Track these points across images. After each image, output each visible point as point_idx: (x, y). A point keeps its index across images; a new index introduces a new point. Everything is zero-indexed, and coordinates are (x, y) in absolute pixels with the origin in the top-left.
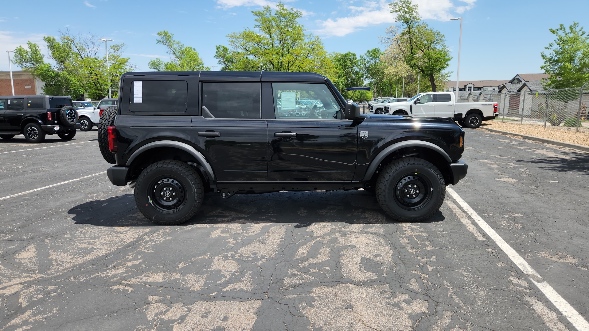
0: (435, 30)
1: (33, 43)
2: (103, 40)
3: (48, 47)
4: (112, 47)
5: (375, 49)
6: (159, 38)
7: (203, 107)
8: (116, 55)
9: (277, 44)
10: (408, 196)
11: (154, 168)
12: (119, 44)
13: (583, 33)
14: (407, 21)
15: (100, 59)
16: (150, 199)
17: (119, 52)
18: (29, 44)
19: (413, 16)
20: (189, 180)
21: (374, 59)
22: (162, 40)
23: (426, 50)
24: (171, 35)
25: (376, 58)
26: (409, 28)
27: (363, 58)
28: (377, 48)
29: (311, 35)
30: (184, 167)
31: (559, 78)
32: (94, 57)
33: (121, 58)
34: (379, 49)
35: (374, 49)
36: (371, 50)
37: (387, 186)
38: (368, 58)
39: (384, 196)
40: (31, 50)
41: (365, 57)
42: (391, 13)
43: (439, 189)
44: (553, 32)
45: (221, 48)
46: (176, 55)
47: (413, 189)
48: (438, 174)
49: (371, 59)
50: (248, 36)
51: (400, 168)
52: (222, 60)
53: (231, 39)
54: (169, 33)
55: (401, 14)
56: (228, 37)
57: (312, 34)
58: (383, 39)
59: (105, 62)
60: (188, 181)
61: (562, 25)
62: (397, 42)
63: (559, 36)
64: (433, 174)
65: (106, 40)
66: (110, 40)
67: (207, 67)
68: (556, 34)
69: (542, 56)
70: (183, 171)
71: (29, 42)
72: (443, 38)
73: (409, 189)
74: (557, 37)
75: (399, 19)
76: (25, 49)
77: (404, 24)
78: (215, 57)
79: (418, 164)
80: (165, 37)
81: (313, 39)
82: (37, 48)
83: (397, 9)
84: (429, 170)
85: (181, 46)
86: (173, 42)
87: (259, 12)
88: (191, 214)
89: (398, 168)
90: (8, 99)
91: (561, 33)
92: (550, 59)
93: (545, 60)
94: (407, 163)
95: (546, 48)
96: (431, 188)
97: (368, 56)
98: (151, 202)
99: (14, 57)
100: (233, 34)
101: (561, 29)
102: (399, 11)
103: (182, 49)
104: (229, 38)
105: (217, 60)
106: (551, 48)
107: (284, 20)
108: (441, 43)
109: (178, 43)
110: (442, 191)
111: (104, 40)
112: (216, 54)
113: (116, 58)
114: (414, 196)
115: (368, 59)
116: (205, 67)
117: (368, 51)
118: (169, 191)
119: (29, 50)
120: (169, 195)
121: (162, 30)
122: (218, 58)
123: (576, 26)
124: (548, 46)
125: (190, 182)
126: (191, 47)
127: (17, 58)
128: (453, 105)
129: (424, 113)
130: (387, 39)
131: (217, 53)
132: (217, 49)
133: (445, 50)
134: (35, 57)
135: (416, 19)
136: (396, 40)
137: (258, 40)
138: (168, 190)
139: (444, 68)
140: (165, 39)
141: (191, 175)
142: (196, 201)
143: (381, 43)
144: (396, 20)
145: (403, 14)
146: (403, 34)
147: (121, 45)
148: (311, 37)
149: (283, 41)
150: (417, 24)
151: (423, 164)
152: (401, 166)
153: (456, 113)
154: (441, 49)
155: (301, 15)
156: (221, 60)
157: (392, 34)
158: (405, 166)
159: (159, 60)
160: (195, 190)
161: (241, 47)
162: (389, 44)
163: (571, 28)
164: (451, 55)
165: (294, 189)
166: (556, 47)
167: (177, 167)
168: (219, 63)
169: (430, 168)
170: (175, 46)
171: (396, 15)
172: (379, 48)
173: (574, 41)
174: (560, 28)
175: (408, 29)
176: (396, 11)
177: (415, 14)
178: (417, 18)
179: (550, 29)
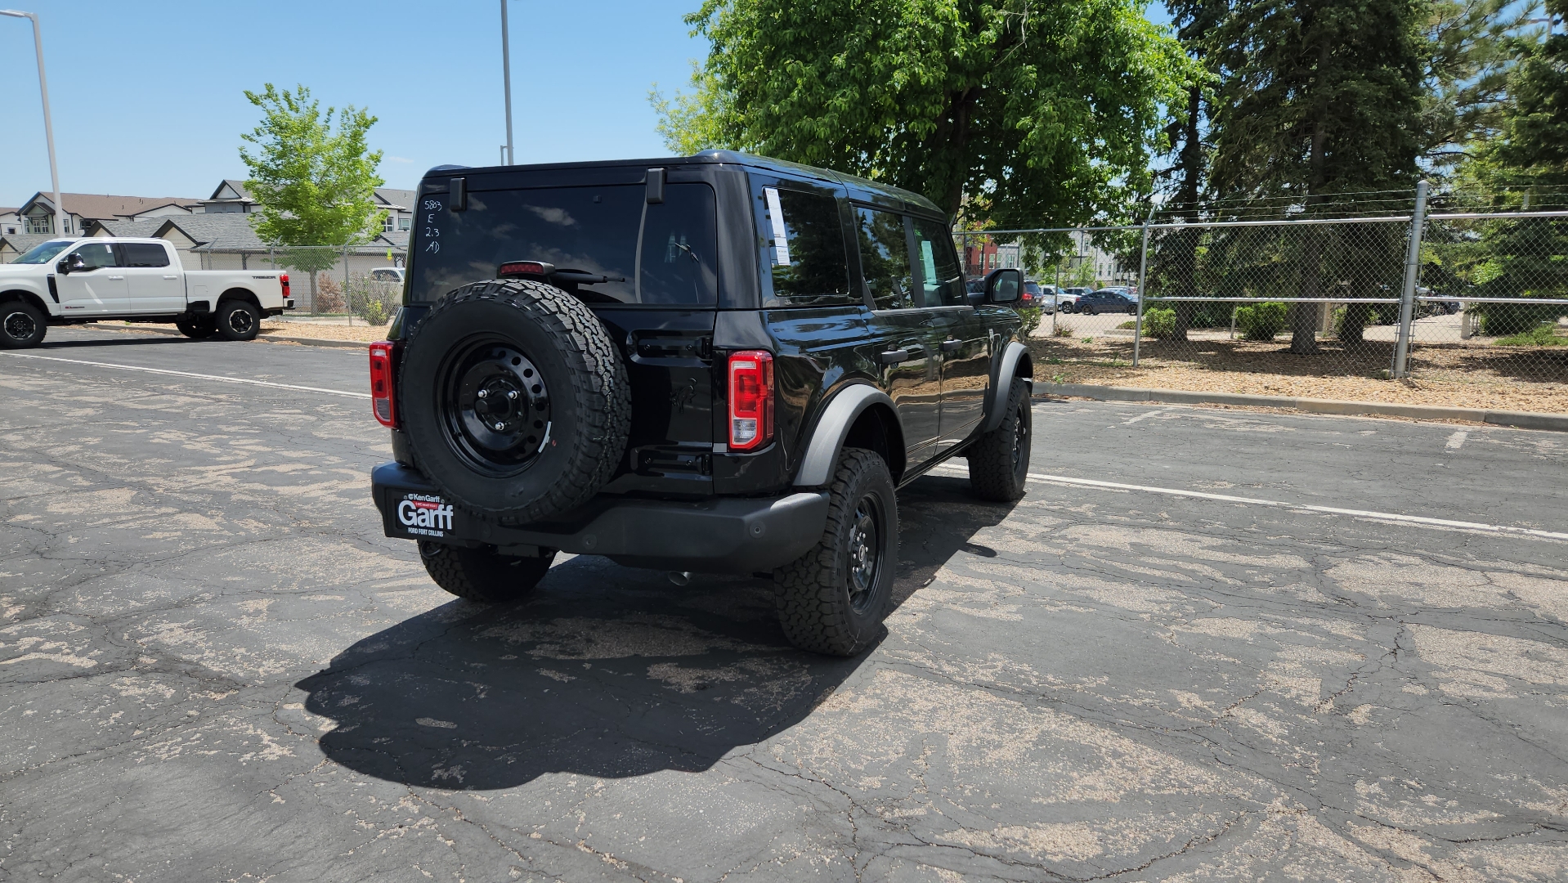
13: (317, 115)
31: (287, 215)
44: (255, 101)
61: (269, 87)
63: (268, 112)
68: (259, 106)
69: (244, 157)
74: (266, 114)
91: (270, 104)
92: (263, 168)
93: (251, 167)
95: (243, 136)
101: (268, 96)
106: (256, 137)
123: (305, 94)
124: (250, 132)
128: (180, 276)
129: (99, 301)
153: (191, 300)
166: (269, 139)
173: (305, 129)
174: (266, 92)
179: (247, 93)
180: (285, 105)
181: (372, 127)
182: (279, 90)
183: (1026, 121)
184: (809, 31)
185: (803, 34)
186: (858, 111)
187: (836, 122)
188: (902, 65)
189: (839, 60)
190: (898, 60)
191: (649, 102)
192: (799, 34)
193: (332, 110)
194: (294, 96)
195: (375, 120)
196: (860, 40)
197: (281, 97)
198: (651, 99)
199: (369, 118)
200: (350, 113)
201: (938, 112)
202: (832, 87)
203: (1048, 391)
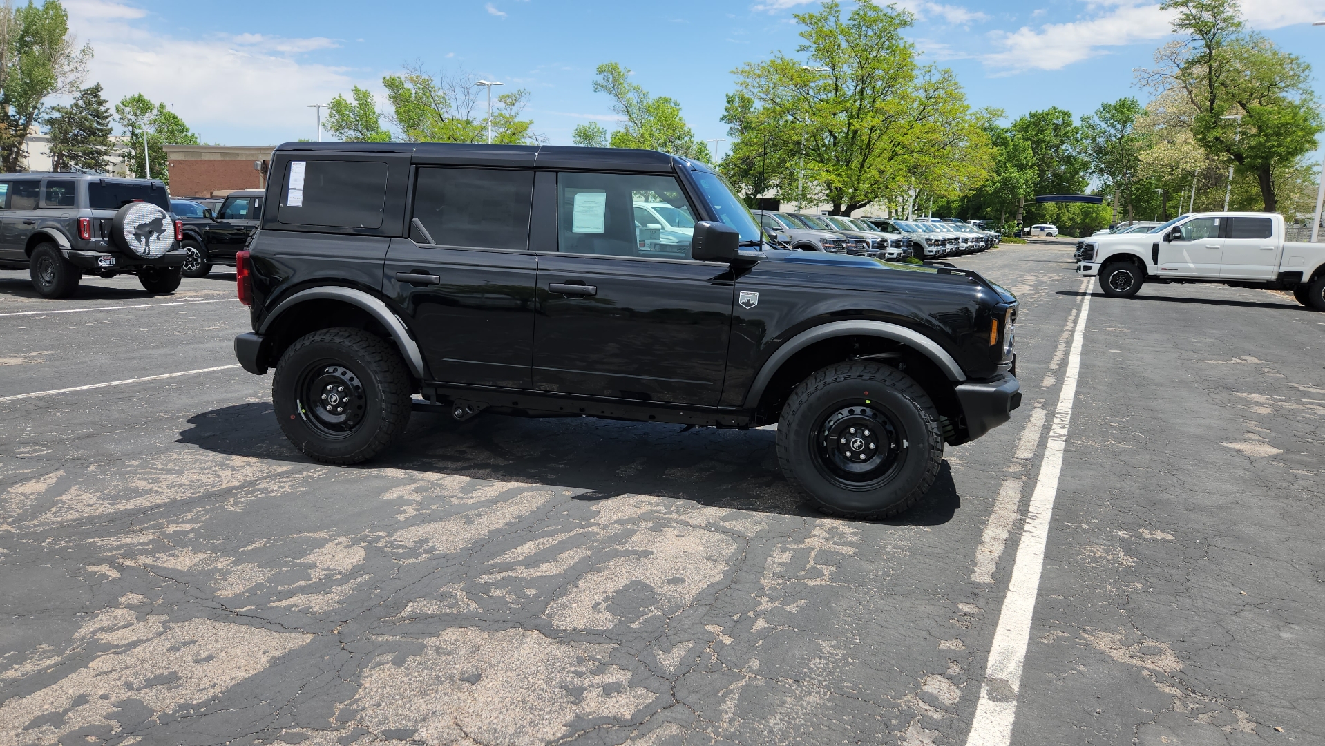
1: (362, 88)
2: (484, 84)
3: (390, 98)
4: (501, 99)
5: (1124, 102)
6: (600, 79)
7: (414, 219)
8: (508, 116)
9: (849, 89)
10: (848, 454)
11: (307, 343)
12: (515, 91)
14: (1203, 29)
15: (475, 123)
16: (299, 405)
17: (515, 109)
18: (356, 91)
19: (1223, 16)
20: (372, 374)
21: (1119, 126)
22: (604, 83)
23: (1253, 105)
24: (623, 71)
25: (1124, 124)
26: (1208, 46)
27: (1090, 122)
28: (1131, 98)
29: (933, 68)
30: (364, 346)
32: (465, 119)
33: (517, 120)
34: (1136, 101)
35: (1123, 99)
36: (1113, 101)
37: (794, 426)
38: (1102, 123)
39: (786, 449)
40: (359, 104)
41: (1096, 119)
42: (1163, 8)
43: (921, 445)
45: (737, 99)
46: (630, 116)
47: (860, 439)
48: (923, 408)
49: (1112, 125)
50: (782, 69)
51: (825, 384)
52: (737, 125)
53: (741, 79)
54: (621, 68)
55: (1188, 12)
56: (735, 73)
57: (935, 64)
58: (1146, 76)
59: (484, 128)
60: (369, 374)
64: (907, 406)
65: (489, 83)
66: (499, 83)
67: (700, 141)
70: (362, 352)
71: (356, 87)
72: (1307, 73)
73: (850, 437)
75: (1182, 26)
76: (348, 102)
77: (1197, 37)
78: (722, 119)
79: (872, 378)
80: (611, 76)
81: (937, 77)
82: (369, 100)
84: (900, 396)
85: (642, 96)
86: (627, 88)
87: (811, 17)
88: (374, 446)
89: (820, 385)
90: (255, 198)
94: (845, 375)
96: (904, 441)
97: (1103, 119)
98: (302, 411)
99: (328, 116)
100: (747, 68)
103: (645, 102)
104: (736, 75)
105: (726, 127)
107: (870, 33)
108: (1300, 85)
109: (637, 89)
110: (930, 452)
111: (486, 82)
112: (726, 114)
113: (508, 121)
114: (862, 456)
115: (1104, 126)
116: (695, 143)
117: (1105, 107)
118: (336, 393)
119: (355, 103)
120: (335, 402)
121: (606, 62)
122: (730, 121)
125: (373, 377)
126: (668, 96)
127: (334, 120)
128: (1278, 247)
129: (1192, 266)
130: (1157, 76)
131: (727, 110)
132: (729, 102)
133: (1311, 105)
134: (366, 118)
135: (1233, 24)
137: (802, 80)
138: (335, 391)
140: (611, 80)
141: (375, 362)
142: (383, 418)
143: (1139, 85)
144: (1175, 28)
145: (1194, 11)
146: (1192, 63)
147: (520, 93)
148: (933, 71)
149: (863, 81)
150: (1233, 37)
151: (883, 381)
152: (829, 380)
153: (1284, 269)
154: (1297, 102)
155: (912, 20)
156: (736, 127)
157: (1171, 63)
158: (838, 380)
159: (594, 126)
160: (381, 395)
161: (763, 96)
162: (1161, 89)
165: (606, 414)
167: (349, 344)
168: (731, 134)
169: (902, 391)
170: (632, 96)
171: (1175, 13)
172: (1135, 98)
175: (1207, 50)
176: (1177, 4)
177: (1231, 10)
178: (1236, 21)
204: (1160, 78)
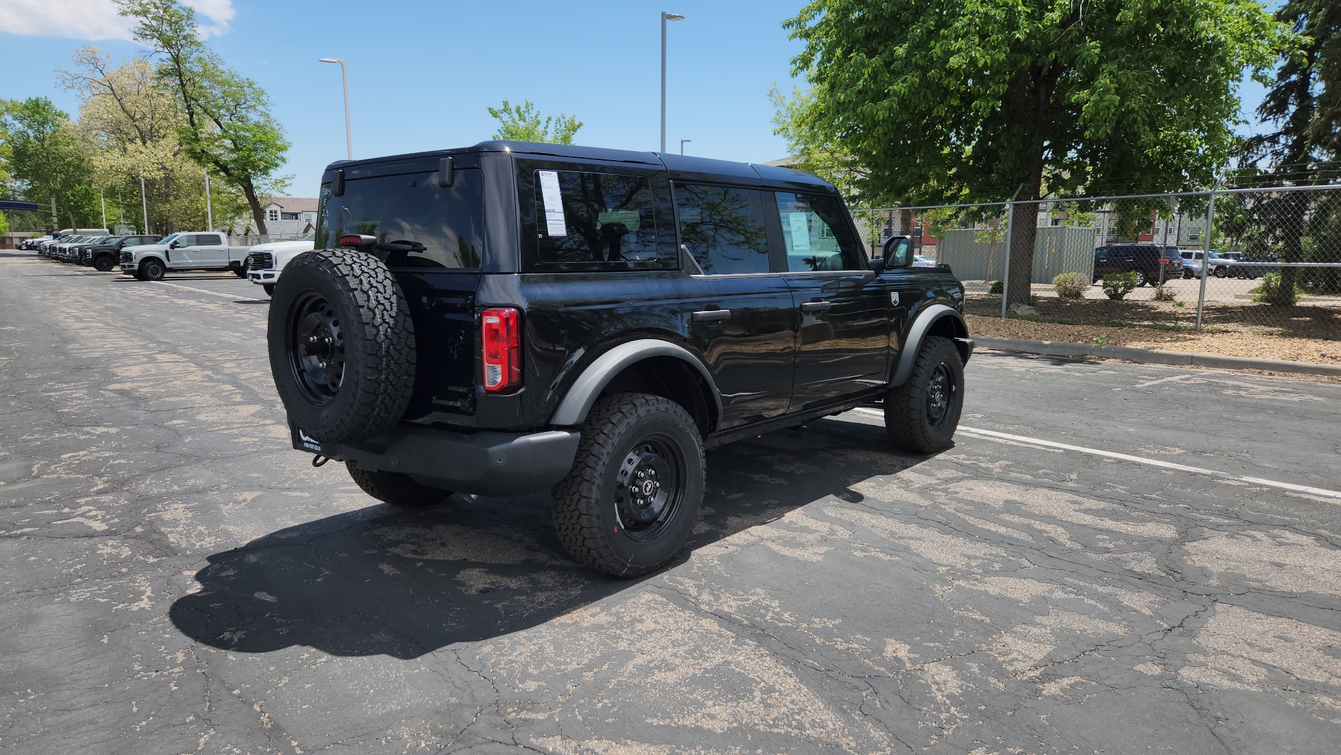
0: (243, 76)
5: (37, 101)
10: (934, 405)
13: (538, 123)
14: (168, 44)
16: (617, 511)
19: (185, 33)
23: (225, 121)
26: (176, 60)
28: (44, 98)
34: (50, 102)
35: (34, 99)
36: (21, 100)
38: (16, 122)
42: (123, 14)
44: (495, 115)
47: (939, 393)
49: (30, 126)
55: (148, 23)
61: (506, 104)
62: (112, 89)
68: (498, 119)
72: (264, 98)
74: (502, 125)
75: (144, 36)
77: (161, 49)
83: (138, 8)
89: (931, 356)
91: (505, 117)
96: (954, 386)
98: (619, 518)
101: (504, 111)
102: (145, 13)
108: (260, 108)
114: (938, 405)
115: (19, 125)
117: (15, 104)
118: (650, 479)
120: (649, 491)
123: (530, 108)
125: (696, 442)
130: (80, 80)
133: (273, 125)
135: (193, 43)
136: (107, 84)
138: (646, 477)
139: (277, 165)
143: (59, 86)
144: (137, 36)
145: (154, 23)
146: (163, 74)
150: (196, 55)
152: (934, 352)
154: (262, 123)
157: (92, 67)
162: (87, 93)
163: (518, 111)
164: (287, 138)
167: (673, 409)
171: (135, 22)
172: (49, 99)
174: (503, 107)
175: (175, 64)
176: (136, 13)
177: (188, 29)
178: (196, 40)
179: (490, 109)
180: (516, 116)
181: (578, 130)
182: (513, 107)
183: (1084, 94)
184: (880, 26)
185: (874, 30)
186: (922, 93)
187: (894, 106)
188: (960, 50)
189: (900, 51)
190: (955, 45)
191: (769, 98)
192: (871, 29)
193: (549, 119)
194: (523, 109)
195: (580, 125)
196: (922, 31)
197: (514, 110)
198: (770, 95)
199: (577, 123)
200: (562, 120)
201: (1001, 91)
202: (896, 74)
203: (1088, 353)
204: (84, 82)
